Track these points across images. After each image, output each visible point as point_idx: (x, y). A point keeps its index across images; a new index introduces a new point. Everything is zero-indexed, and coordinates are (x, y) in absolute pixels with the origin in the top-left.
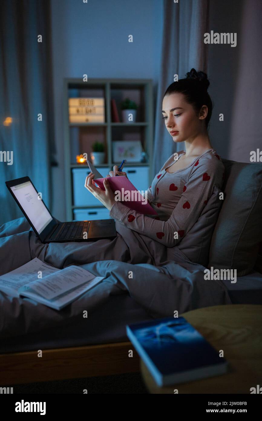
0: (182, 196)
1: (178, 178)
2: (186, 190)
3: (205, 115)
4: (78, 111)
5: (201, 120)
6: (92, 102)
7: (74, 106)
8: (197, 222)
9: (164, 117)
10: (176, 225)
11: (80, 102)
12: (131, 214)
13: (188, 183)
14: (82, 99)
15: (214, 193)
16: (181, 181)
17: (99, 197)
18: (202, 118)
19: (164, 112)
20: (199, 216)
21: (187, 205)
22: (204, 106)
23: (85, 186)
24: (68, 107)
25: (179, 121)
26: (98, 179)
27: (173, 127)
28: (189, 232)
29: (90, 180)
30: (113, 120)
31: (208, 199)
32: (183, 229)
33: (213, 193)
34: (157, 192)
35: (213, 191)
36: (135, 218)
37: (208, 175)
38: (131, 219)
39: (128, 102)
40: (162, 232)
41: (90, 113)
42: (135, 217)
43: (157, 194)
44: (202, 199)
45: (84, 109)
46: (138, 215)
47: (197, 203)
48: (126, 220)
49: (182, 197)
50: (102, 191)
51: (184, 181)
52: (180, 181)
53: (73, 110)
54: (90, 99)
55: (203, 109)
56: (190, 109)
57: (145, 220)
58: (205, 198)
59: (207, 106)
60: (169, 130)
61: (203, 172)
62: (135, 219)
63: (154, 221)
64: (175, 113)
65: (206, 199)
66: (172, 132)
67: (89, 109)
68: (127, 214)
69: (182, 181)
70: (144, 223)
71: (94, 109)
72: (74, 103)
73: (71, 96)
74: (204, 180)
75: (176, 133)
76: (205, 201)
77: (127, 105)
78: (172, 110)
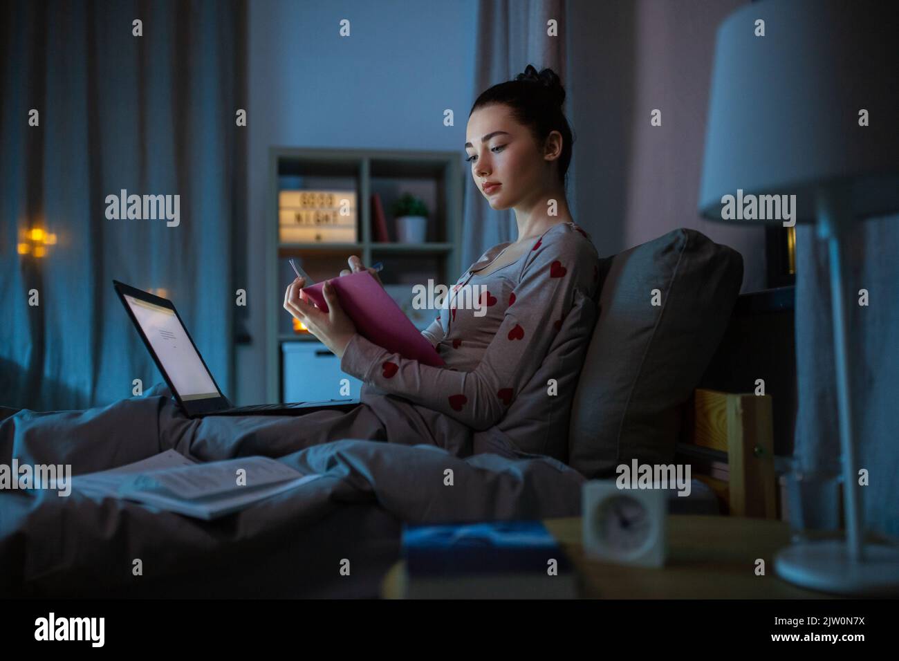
0: (507, 314)
1: (499, 279)
2: (516, 301)
3: (558, 151)
4: (299, 218)
5: (548, 162)
6: (331, 198)
7: (289, 208)
8: (540, 367)
9: (470, 156)
10: (494, 377)
11: (305, 198)
12: (388, 360)
13: (518, 286)
14: (308, 194)
15: (576, 305)
16: (504, 285)
17: (317, 327)
18: (550, 157)
19: (469, 145)
20: (546, 353)
21: (517, 333)
22: (553, 132)
23: (285, 306)
24: (277, 208)
25: (502, 161)
26: (313, 286)
27: (488, 174)
28: (524, 390)
29: (295, 289)
30: (376, 237)
31: (564, 317)
32: (509, 385)
33: (574, 305)
34: (452, 316)
35: (574, 300)
36: (398, 368)
37: (562, 266)
38: (390, 370)
39: (408, 200)
40: (462, 393)
41: (325, 222)
42: (398, 364)
43: (452, 319)
44: (550, 316)
45: (312, 213)
46: (404, 361)
47: (539, 327)
48: (380, 372)
49: (507, 318)
50: (322, 314)
51: (510, 286)
52: (501, 284)
53: (287, 216)
54: (326, 194)
55: (552, 140)
56: (523, 138)
57: (422, 373)
58: (556, 315)
59: (560, 131)
60: (480, 181)
61: (550, 260)
62: (399, 371)
63: (441, 371)
64: (492, 143)
65: (559, 318)
66: (487, 186)
67: (325, 214)
68: (380, 360)
69: (507, 286)
70: (420, 377)
71: (335, 214)
72: (291, 201)
73: (282, 188)
74: (553, 275)
75: (494, 187)
76: (557, 321)
77: (407, 208)
78: (487, 138)
